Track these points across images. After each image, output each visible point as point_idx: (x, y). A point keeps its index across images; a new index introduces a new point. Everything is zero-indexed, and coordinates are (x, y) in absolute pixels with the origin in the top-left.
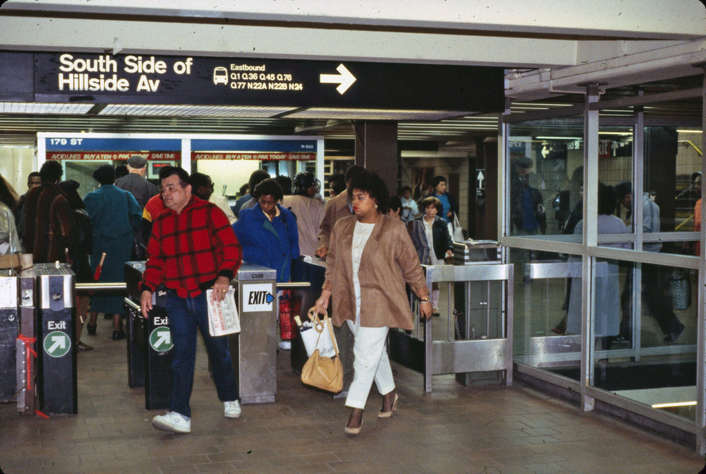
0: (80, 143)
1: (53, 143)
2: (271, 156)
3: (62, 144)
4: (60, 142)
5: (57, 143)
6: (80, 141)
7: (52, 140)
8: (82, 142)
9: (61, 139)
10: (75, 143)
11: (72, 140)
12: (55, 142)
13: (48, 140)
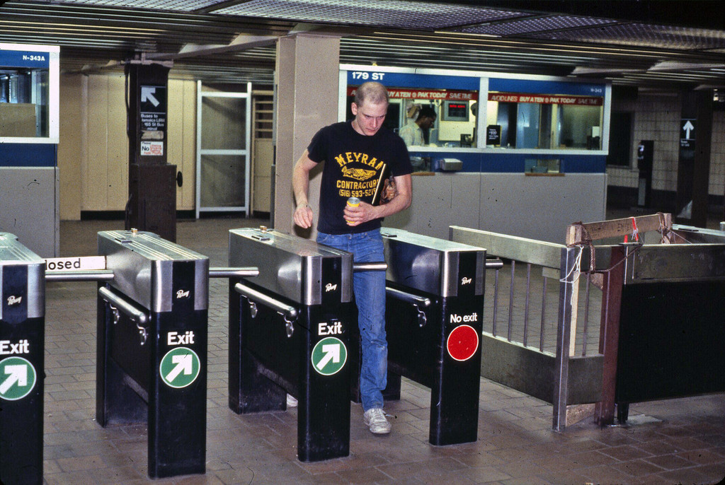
0: (381, 78)
1: (354, 77)
2: (562, 99)
3: (364, 78)
4: (362, 76)
5: (358, 77)
6: (382, 75)
7: (354, 74)
8: (383, 76)
9: (363, 72)
10: (377, 78)
11: (373, 75)
12: (357, 75)
13: (350, 73)
